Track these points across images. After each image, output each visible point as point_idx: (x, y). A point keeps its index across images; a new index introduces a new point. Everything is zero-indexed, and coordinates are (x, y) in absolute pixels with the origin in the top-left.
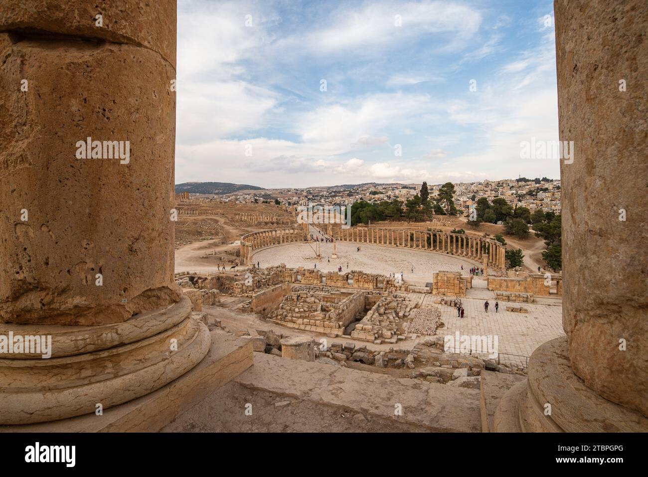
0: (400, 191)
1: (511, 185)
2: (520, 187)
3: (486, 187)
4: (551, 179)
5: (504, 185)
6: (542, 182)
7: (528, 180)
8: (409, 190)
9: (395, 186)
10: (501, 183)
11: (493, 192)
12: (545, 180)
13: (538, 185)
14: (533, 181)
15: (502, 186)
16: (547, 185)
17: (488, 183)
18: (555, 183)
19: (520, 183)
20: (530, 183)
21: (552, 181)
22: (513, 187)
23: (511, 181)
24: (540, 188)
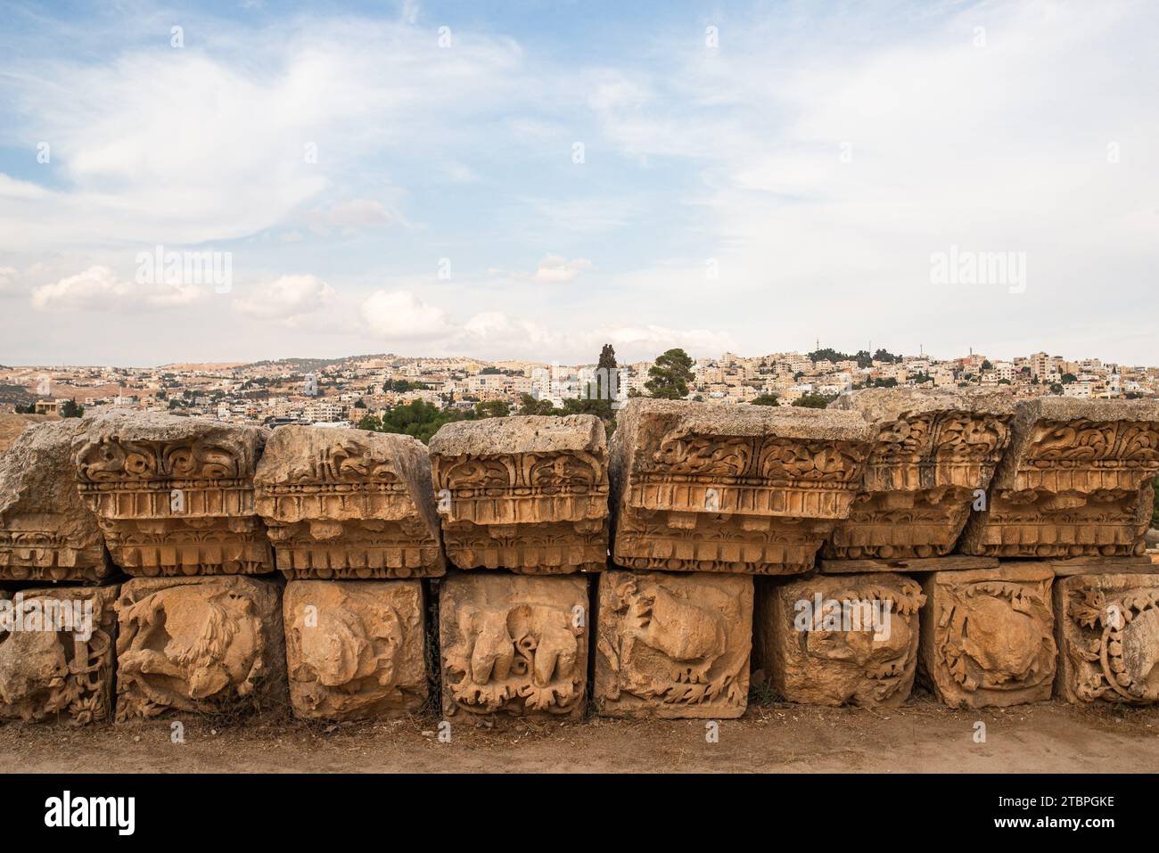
0: (483, 382)
1: (796, 369)
2: (821, 374)
3: (729, 374)
4: (896, 354)
5: (779, 369)
6: (875, 363)
7: (840, 357)
8: (509, 379)
9: (460, 366)
10: (769, 362)
11: (750, 389)
12: (883, 356)
13: (867, 371)
14: (852, 358)
15: (772, 372)
16: (889, 372)
17: (732, 364)
18: (911, 366)
19: (819, 364)
20: (843, 364)
21: (900, 359)
22: (801, 374)
23: (796, 357)
24: (874, 378)
